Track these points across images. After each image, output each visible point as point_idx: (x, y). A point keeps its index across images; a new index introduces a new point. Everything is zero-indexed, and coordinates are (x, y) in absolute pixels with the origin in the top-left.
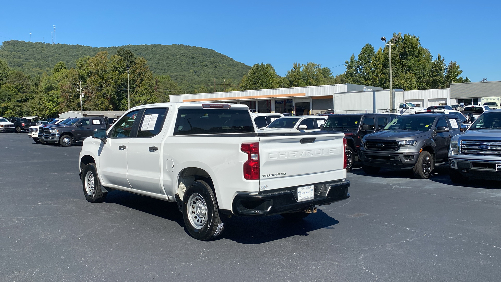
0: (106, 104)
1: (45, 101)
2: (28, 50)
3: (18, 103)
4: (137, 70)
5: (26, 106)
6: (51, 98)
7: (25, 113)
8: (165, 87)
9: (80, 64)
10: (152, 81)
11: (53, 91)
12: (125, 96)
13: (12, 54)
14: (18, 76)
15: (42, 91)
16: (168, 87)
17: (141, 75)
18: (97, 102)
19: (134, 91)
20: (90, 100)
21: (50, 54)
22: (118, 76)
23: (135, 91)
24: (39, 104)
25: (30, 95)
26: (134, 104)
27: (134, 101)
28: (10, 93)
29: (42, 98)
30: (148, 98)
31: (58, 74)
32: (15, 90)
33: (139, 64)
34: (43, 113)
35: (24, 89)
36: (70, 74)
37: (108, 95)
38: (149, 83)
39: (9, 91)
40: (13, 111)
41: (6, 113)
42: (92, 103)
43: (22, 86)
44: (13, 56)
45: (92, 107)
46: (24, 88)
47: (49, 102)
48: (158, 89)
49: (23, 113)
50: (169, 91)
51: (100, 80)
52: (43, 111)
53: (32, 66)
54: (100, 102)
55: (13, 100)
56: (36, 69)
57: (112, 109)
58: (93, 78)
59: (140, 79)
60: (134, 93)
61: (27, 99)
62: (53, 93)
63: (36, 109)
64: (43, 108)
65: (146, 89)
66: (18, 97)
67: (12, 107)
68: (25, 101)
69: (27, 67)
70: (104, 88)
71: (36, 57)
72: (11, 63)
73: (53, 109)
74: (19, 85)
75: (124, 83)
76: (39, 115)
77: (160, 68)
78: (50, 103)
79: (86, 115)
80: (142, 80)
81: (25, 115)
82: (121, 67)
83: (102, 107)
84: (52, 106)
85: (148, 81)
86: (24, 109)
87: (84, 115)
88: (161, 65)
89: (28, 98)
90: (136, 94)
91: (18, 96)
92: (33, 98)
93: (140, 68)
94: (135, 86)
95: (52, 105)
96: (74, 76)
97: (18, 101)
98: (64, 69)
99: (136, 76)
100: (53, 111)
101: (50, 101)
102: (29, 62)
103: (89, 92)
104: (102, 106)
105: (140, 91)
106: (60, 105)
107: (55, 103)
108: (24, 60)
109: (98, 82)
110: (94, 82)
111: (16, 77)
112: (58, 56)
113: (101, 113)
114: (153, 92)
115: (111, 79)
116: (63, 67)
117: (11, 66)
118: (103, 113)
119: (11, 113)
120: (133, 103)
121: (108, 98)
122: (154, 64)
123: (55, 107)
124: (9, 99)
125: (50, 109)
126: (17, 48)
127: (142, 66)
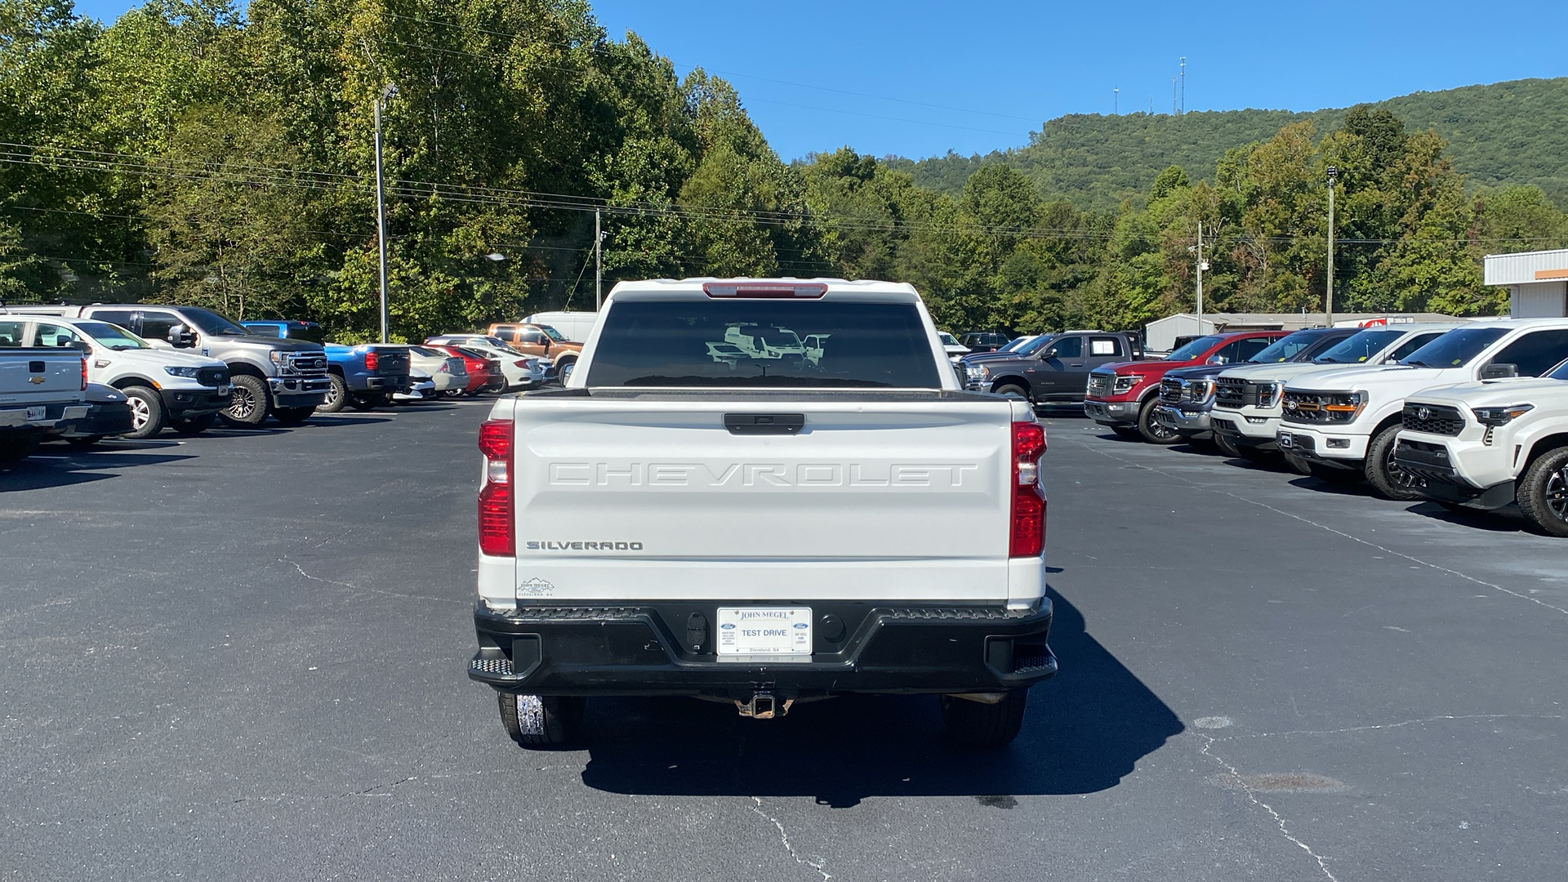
0: (1299, 291)
1: (1124, 285)
2: (1107, 140)
3: (1053, 293)
4: (1412, 176)
5: (1073, 302)
6: (1138, 276)
7: (1069, 319)
8: (1508, 228)
9: (1229, 170)
10: (1462, 210)
11: (1145, 255)
12: (1366, 265)
13: (1067, 156)
14: (1061, 216)
15: (1117, 256)
16: (1517, 228)
17: (1425, 191)
18: (1271, 285)
19: (1396, 248)
20: (1252, 280)
21: (1167, 145)
22: (1343, 199)
23: (1400, 246)
24: (1108, 294)
25: (1085, 267)
26: (1393, 292)
27: (1395, 279)
28: (1034, 266)
29: (1115, 277)
30: (1443, 268)
31: (1161, 205)
32: (1047, 255)
33: (1416, 154)
34: (1117, 319)
35: (1073, 253)
36: (1194, 201)
37: (1306, 262)
38: (1451, 215)
39: (1031, 259)
40: (1040, 313)
41: (1022, 319)
42: (1257, 290)
43: (1067, 243)
44: (1066, 162)
45: (1254, 302)
46: (1071, 248)
47: (1134, 288)
48: (1480, 237)
49: (1064, 320)
50: (1523, 241)
51: (1282, 215)
52: (1116, 315)
53: (1114, 186)
54: (1279, 285)
55: (1042, 285)
56: (1126, 193)
57: (1318, 305)
58: (1262, 209)
59: (1418, 204)
60: (1394, 251)
61: (1078, 280)
62: (1145, 262)
63: (1098, 309)
64: (1118, 307)
65: (1439, 237)
66: (1054, 276)
67: (1037, 303)
68: (1072, 286)
69: (1101, 189)
70: (1294, 241)
71: (1126, 157)
72: (1061, 181)
73: (1145, 309)
74: (1060, 240)
75: (1362, 222)
76: (1105, 325)
77: (1528, 161)
78: (1136, 292)
79: (1226, 325)
80: (1427, 206)
81: (1070, 325)
82: (1356, 168)
83: (1285, 301)
84: (1140, 300)
85: (1446, 210)
86: (1069, 308)
87: (1217, 326)
88: (1529, 152)
89: (1080, 276)
90: (1402, 256)
91: (1055, 273)
92: (1092, 278)
93: (1421, 168)
94: (1399, 228)
95: (1141, 295)
96: (1204, 208)
97: (1053, 287)
98: (1179, 188)
99: (1405, 193)
100: (1142, 316)
101: (1138, 284)
102: (1108, 172)
103: (1249, 253)
104: (1286, 297)
105: (1416, 244)
106: (1161, 297)
107: (1151, 291)
108: (1095, 169)
109: (1277, 221)
110: (1263, 222)
111: (1052, 220)
112: (1188, 149)
113: (1271, 322)
114: (1462, 246)
115: (1318, 210)
116: (1178, 182)
117: (1060, 188)
118: (1280, 321)
119: (1034, 321)
120: (1389, 285)
121: (1308, 272)
122: (1505, 150)
123: (1148, 301)
124: (1033, 282)
125: (1136, 309)
126: (1078, 135)
127: (1427, 161)
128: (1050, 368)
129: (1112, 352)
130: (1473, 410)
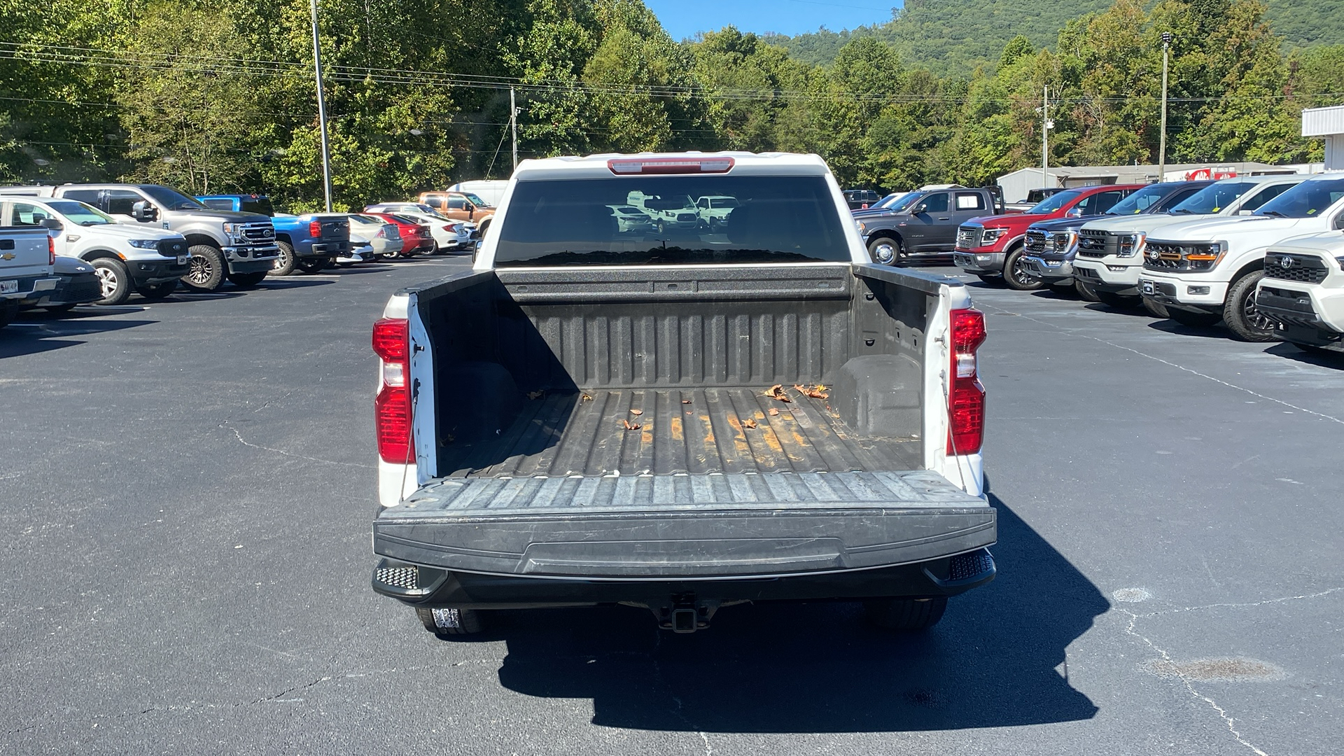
0: (1131, 145)
1: (977, 143)
2: (960, 15)
3: (914, 152)
4: (1234, 40)
5: (932, 160)
6: (989, 135)
7: (928, 175)
8: (1320, 85)
9: (1070, 39)
10: (1278, 69)
11: (995, 116)
12: (1191, 120)
13: (925, 29)
14: (921, 82)
15: (971, 118)
16: (1329, 85)
17: (1245, 53)
18: (1107, 141)
19: (1218, 104)
20: (1090, 136)
21: (1014, 18)
22: (1172, 62)
23: (1222, 103)
24: (962, 152)
25: (943, 128)
26: (1215, 144)
27: (1217, 133)
28: (897, 128)
29: (969, 137)
30: (1260, 122)
31: (1009, 71)
32: (908, 118)
33: (1238, 20)
34: (970, 174)
35: (932, 116)
36: (1039, 67)
37: (1139, 120)
38: (1268, 74)
39: (895, 122)
40: (903, 171)
41: (888, 176)
42: (1094, 145)
43: (926, 107)
44: (925, 34)
45: (1092, 156)
46: (930, 111)
47: (985, 146)
48: (1295, 93)
49: (923, 176)
50: (1333, 96)
51: (1117, 78)
52: (970, 170)
53: (967, 55)
54: (1114, 140)
55: (904, 145)
56: (977, 62)
57: (1148, 158)
58: (1099, 72)
59: (1239, 65)
60: (1217, 108)
61: (936, 140)
62: (995, 123)
63: (954, 166)
64: (972, 163)
65: (1258, 94)
66: (916, 137)
67: (900, 161)
68: (932, 145)
69: (955, 58)
70: (1128, 101)
71: (977, 29)
72: (920, 52)
73: (995, 164)
74: (920, 104)
75: (1188, 82)
76: (960, 179)
77: (1336, 23)
78: (987, 149)
79: (1067, 177)
80: (1247, 67)
81: (929, 180)
82: (1184, 34)
83: (1119, 154)
84: (991, 157)
85: (1264, 69)
86: (929, 166)
87: (1060, 178)
88: (1337, 15)
89: (938, 137)
90: (1224, 112)
91: (915, 134)
92: (949, 138)
93: (1242, 32)
94: (1222, 87)
95: (992, 152)
96: (1048, 72)
97: (914, 146)
98: (1025, 56)
99: (1227, 55)
100: (993, 170)
101: (989, 142)
102: (962, 43)
103: (1088, 113)
104: (1120, 150)
105: (1237, 101)
106: (1010, 154)
107: (1000, 148)
108: (951, 40)
109: (1113, 83)
110: (1100, 85)
111: (913, 87)
112: (1032, 21)
113: (1108, 173)
114: (1278, 101)
115: (1149, 73)
116: (1023, 51)
117: (920, 58)
118: (1115, 173)
119: (898, 178)
120: (1211, 138)
121: (1140, 128)
122: (1316, 14)
123: (998, 158)
124: (896, 142)
125: (987, 165)
126: (935, 10)
127: (1248, 25)
128: (919, 222)
129: (976, 206)
130: (1337, 259)
